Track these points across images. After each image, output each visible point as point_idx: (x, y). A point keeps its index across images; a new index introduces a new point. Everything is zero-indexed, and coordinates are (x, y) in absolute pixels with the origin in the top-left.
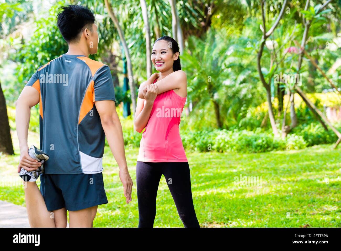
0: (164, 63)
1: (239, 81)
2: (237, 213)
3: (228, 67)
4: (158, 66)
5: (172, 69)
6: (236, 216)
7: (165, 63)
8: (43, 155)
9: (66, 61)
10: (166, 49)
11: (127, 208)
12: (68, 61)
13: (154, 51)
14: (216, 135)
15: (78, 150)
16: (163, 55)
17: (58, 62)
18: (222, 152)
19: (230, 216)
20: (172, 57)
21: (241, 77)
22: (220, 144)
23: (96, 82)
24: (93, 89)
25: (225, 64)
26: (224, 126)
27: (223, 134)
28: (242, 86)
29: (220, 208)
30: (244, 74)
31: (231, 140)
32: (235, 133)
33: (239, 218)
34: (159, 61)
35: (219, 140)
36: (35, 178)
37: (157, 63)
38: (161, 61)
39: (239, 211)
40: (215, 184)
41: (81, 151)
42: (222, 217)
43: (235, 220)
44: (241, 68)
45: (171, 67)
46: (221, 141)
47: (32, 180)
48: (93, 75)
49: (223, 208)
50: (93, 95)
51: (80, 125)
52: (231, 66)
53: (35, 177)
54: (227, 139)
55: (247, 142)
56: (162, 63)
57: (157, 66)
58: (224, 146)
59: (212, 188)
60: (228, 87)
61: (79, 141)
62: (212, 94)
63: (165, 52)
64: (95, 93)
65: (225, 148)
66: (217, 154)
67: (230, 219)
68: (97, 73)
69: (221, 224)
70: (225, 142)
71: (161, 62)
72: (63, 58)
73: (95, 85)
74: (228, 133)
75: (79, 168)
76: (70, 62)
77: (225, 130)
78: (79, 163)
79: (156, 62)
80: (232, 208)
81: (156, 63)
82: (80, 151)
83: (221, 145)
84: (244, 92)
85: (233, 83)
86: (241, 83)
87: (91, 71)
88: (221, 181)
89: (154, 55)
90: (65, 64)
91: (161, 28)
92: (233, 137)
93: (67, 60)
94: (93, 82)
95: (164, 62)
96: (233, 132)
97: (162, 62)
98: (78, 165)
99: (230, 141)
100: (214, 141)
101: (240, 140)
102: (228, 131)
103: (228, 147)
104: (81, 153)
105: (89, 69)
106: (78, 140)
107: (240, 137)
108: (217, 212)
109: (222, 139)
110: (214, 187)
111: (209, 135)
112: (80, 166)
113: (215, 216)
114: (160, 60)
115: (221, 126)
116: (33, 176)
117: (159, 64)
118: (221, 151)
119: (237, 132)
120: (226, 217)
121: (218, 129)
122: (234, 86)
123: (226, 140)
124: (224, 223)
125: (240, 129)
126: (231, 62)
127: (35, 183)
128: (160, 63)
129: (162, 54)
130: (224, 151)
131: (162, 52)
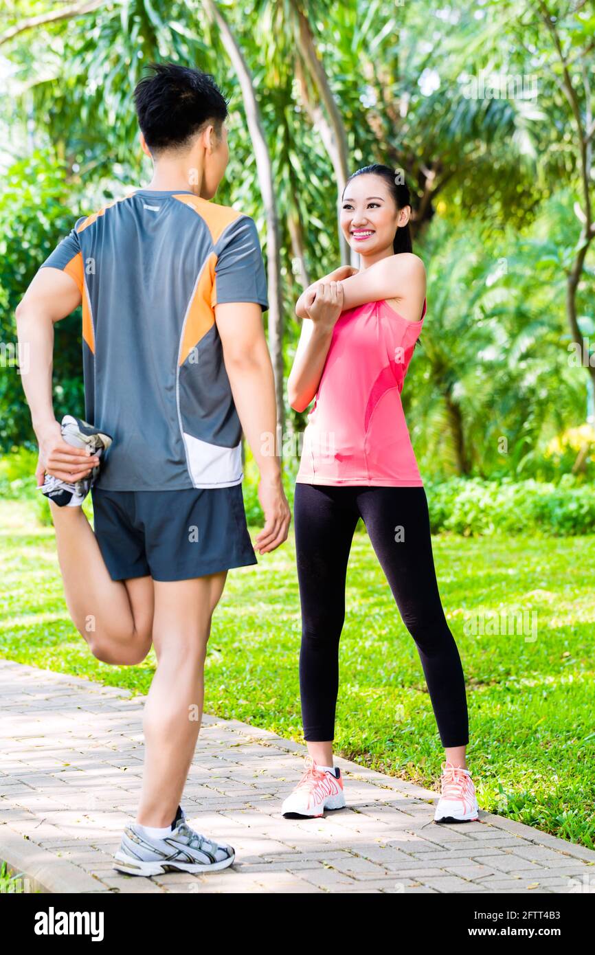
0: (374, 232)
1: (517, 355)
2: (532, 659)
3: (488, 316)
4: (358, 240)
5: (391, 249)
6: (528, 666)
7: (378, 232)
8: (99, 435)
9: (145, 206)
10: (380, 196)
11: (240, 651)
12: (150, 208)
13: (348, 200)
14: (456, 491)
15: (179, 431)
16: (371, 211)
17: (127, 208)
18: (471, 535)
19: (512, 666)
20: (395, 218)
21: (525, 342)
22: (466, 514)
23: (223, 257)
24: (213, 272)
25: (482, 308)
26: (476, 469)
27: (472, 490)
28: (523, 365)
29: (484, 648)
30: (530, 335)
31: (495, 505)
32: (504, 487)
33: (536, 670)
34: (360, 228)
35: (463, 505)
36: (82, 496)
37: (356, 231)
38: (367, 228)
39: (535, 655)
40: (465, 599)
41: (187, 433)
42: (492, 668)
43: (526, 674)
44: (523, 320)
45: (390, 245)
46: (467, 508)
47: (75, 501)
48: (215, 242)
49: (493, 648)
50: (211, 291)
51: (185, 368)
52: (497, 313)
53: (80, 495)
54: (485, 501)
55: (538, 510)
56: (367, 233)
57: (356, 239)
58: (476, 519)
59: (459, 605)
60: (490, 368)
61: (180, 408)
62: (444, 386)
63: (378, 206)
64: (218, 284)
65: (479, 524)
66: (458, 539)
67: (513, 670)
68: (224, 235)
69: (491, 683)
70: (479, 508)
71: (366, 231)
72: (138, 200)
73: (218, 263)
74: (486, 487)
75: (185, 475)
76: (156, 209)
77: (477, 479)
78: (182, 462)
79: (353, 229)
80: (515, 648)
81: (352, 233)
82: (184, 432)
83: (469, 520)
84: (530, 380)
85: (502, 357)
86: (524, 357)
87: (209, 231)
88: (480, 592)
89: (349, 212)
90: (145, 216)
91: (305, 222)
92: (500, 498)
93: (147, 203)
94: (215, 258)
95: (374, 229)
96: (500, 484)
97: (369, 231)
98: (178, 469)
99: (491, 507)
100: (450, 506)
101: (520, 503)
102: (487, 483)
103: (487, 524)
104: (188, 439)
105: (206, 227)
106: (178, 407)
107: (518, 497)
108: (476, 658)
109: (470, 502)
110: (464, 604)
111: (437, 492)
112: (186, 471)
113: (473, 666)
114: (364, 225)
115: (465, 469)
116: (77, 491)
117: (362, 234)
118: (467, 532)
119: (508, 484)
120: (501, 668)
121: (460, 476)
122: (504, 365)
123: (482, 505)
124: (499, 683)
125: (516, 479)
126: (498, 301)
127: (80, 510)
128: (363, 231)
129: (370, 209)
130: (475, 534)
131: (371, 206)
